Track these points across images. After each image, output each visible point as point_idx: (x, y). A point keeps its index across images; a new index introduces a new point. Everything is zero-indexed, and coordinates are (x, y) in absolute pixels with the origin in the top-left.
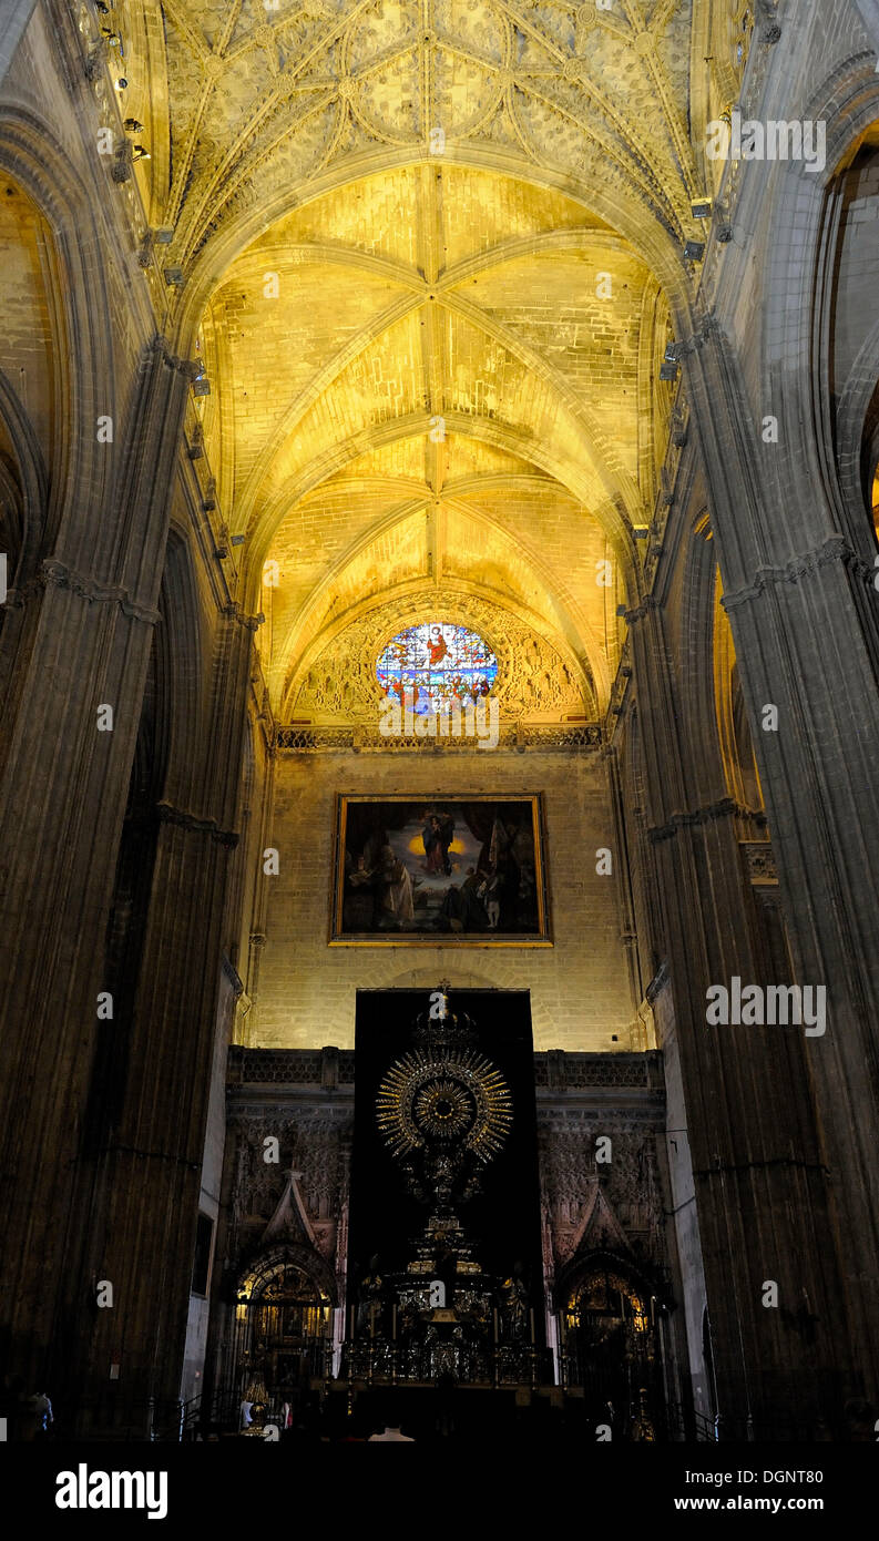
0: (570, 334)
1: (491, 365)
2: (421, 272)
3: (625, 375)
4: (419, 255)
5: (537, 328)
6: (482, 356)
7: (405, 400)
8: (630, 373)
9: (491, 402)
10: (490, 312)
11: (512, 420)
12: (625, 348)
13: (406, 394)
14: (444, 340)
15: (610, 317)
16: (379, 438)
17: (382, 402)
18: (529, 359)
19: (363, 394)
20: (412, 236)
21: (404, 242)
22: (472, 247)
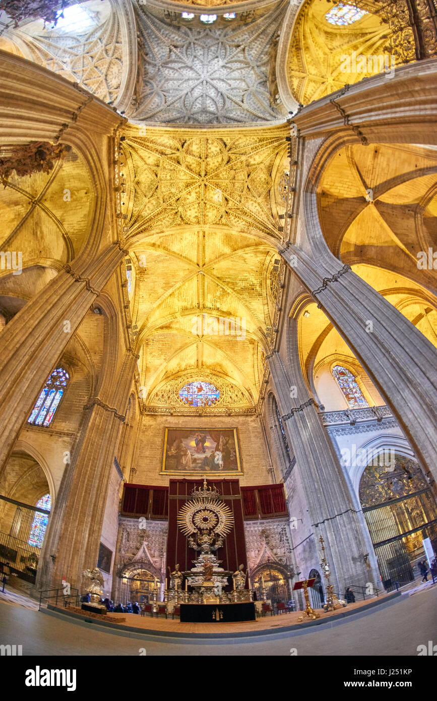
0: (242, 284)
1: (218, 294)
2: (198, 265)
3: (259, 295)
4: (198, 260)
5: (232, 282)
6: (215, 291)
7: (192, 304)
8: (260, 295)
9: (218, 305)
10: (218, 278)
11: (225, 310)
12: (258, 288)
13: (192, 302)
14: (204, 286)
15: (253, 280)
16: (183, 314)
17: (185, 304)
18: (230, 291)
19: (179, 300)
20: (196, 253)
21: (193, 255)
22: (213, 257)
